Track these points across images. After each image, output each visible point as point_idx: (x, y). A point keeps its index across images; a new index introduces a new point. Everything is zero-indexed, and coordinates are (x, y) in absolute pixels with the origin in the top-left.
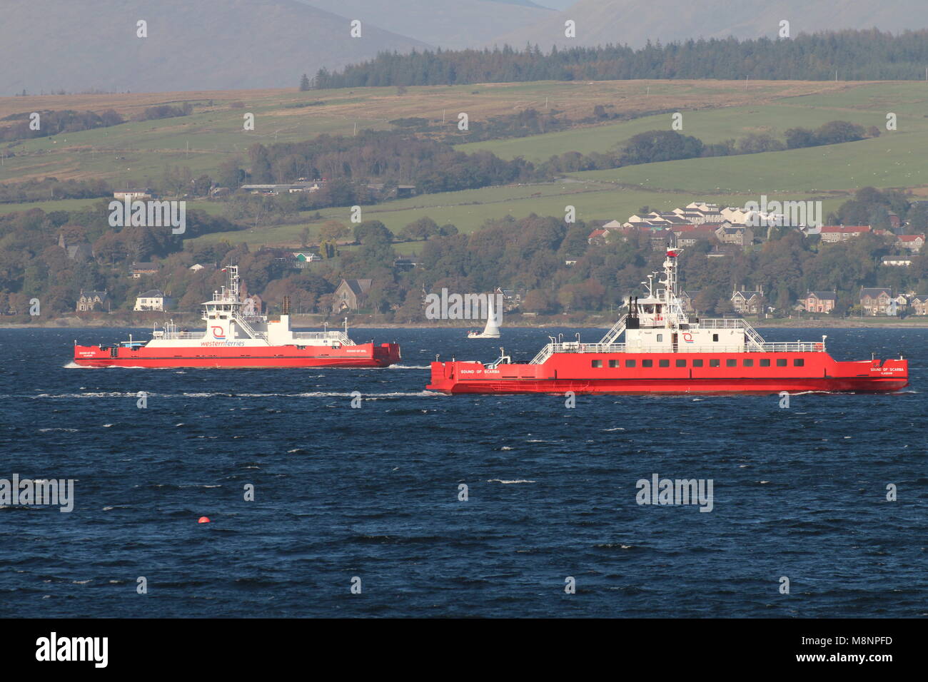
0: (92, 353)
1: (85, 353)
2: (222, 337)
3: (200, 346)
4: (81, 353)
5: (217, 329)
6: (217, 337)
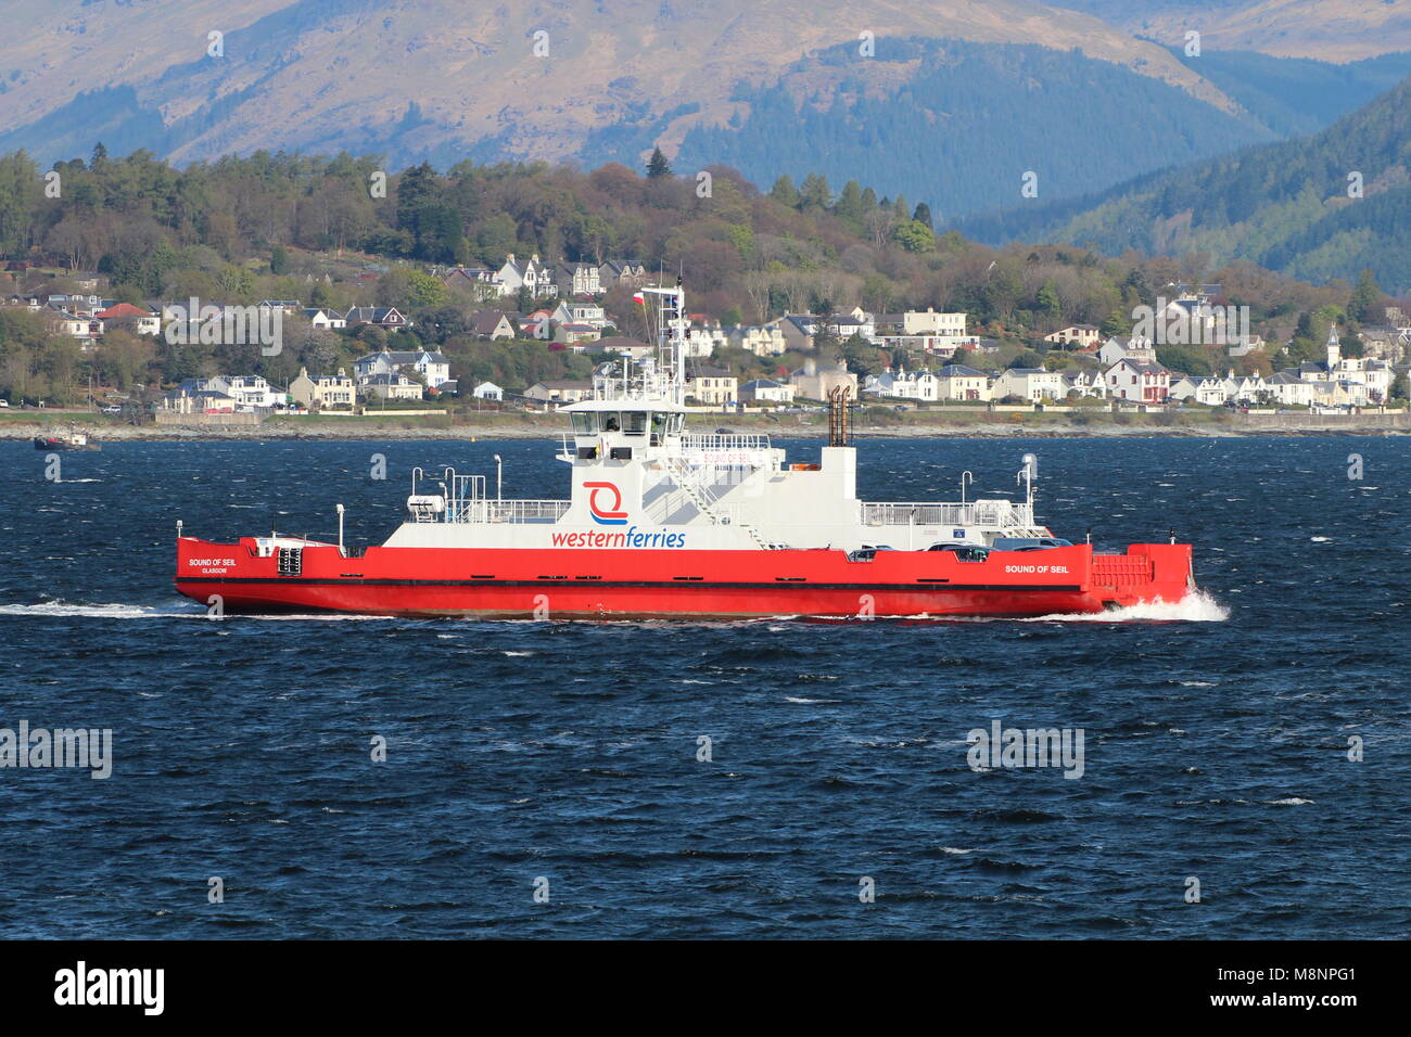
0: (226, 562)
1: (206, 562)
2: (617, 518)
3: (551, 546)
4: (192, 563)
5: (602, 490)
6: (600, 517)
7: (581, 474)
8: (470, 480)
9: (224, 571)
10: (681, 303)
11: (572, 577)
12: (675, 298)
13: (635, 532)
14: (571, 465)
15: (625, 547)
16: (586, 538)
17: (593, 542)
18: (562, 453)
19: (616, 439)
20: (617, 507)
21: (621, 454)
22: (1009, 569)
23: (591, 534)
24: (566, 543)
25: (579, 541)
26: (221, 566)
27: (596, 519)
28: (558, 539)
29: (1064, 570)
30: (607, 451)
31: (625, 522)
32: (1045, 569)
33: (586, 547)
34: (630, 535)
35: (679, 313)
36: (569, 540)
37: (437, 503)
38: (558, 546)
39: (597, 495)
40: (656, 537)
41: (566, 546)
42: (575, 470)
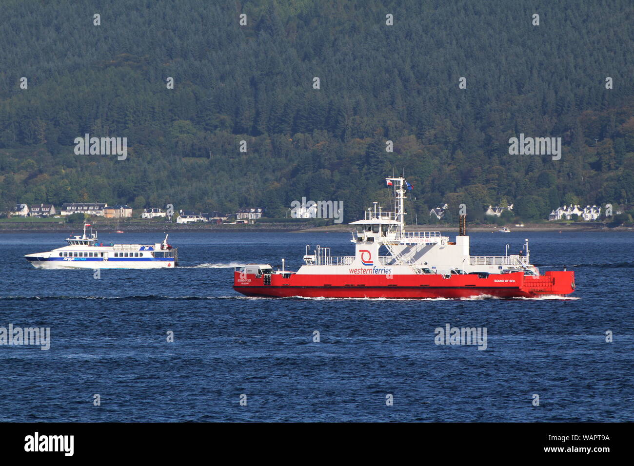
7: (358, 247)
8: (324, 249)
9: (248, 283)
10: (402, 184)
11: (356, 285)
12: (400, 181)
13: (376, 268)
14: (355, 244)
15: (372, 274)
16: (360, 270)
17: (362, 272)
18: (352, 239)
19: (370, 234)
20: (370, 259)
21: (370, 240)
22: (496, 281)
23: (362, 269)
24: (353, 272)
25: (358, 272)
26: (247, 282)
27: (363, 264)
28: (351, 271)
29: (514, 281)
30: (366, 239)
31: (372, 265)
32: (507, 281)
33: (360, 274)
34: (374, 269)
35: (401, 187)
36: (355, 272)
37: (313, 258)
38: (351, 274)
39: (364, 255)
40: (382, 270)
41: (354, 274)
42: (356, 245)
